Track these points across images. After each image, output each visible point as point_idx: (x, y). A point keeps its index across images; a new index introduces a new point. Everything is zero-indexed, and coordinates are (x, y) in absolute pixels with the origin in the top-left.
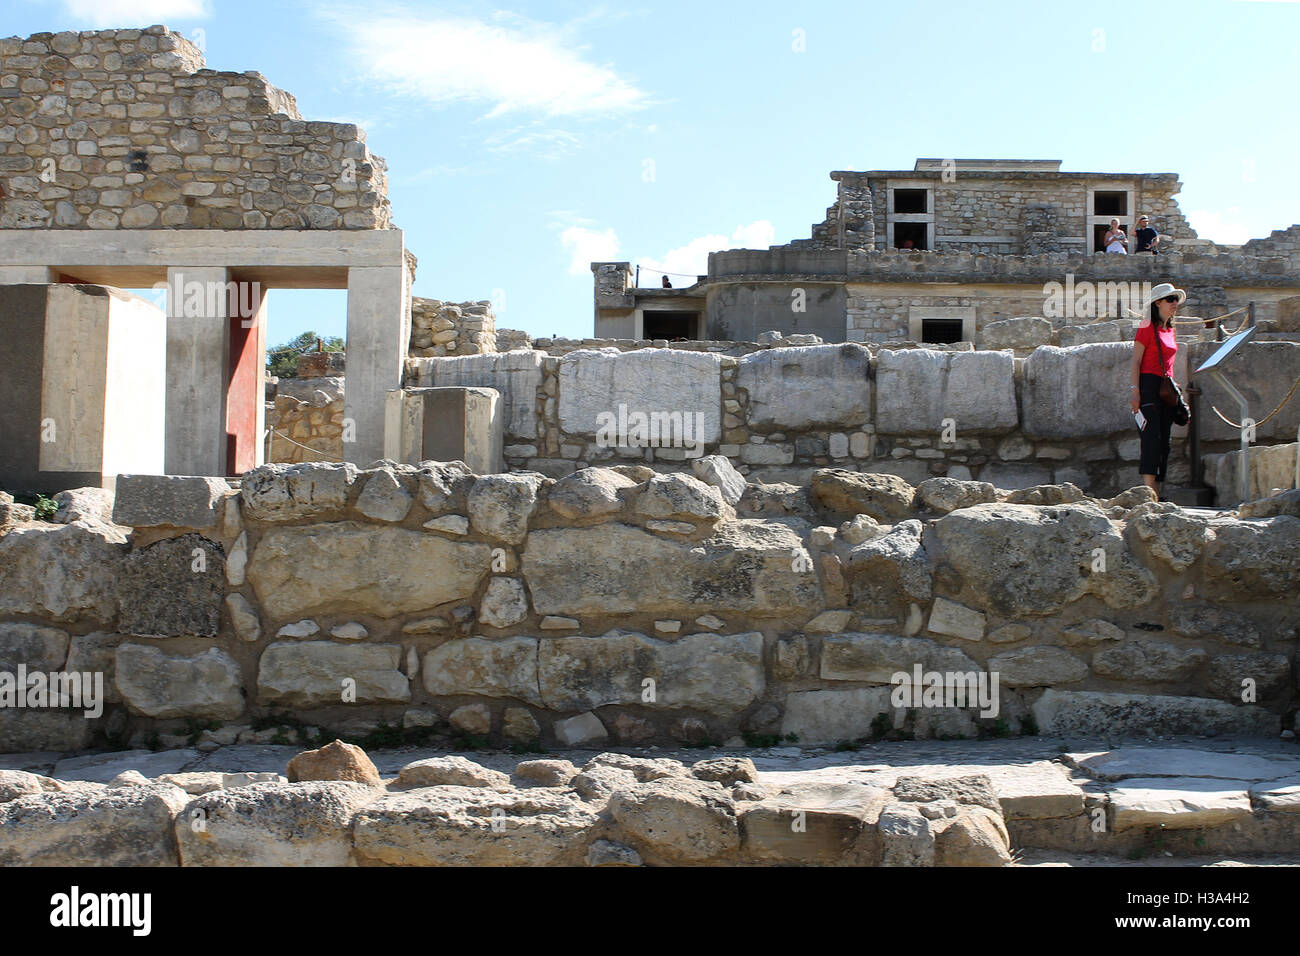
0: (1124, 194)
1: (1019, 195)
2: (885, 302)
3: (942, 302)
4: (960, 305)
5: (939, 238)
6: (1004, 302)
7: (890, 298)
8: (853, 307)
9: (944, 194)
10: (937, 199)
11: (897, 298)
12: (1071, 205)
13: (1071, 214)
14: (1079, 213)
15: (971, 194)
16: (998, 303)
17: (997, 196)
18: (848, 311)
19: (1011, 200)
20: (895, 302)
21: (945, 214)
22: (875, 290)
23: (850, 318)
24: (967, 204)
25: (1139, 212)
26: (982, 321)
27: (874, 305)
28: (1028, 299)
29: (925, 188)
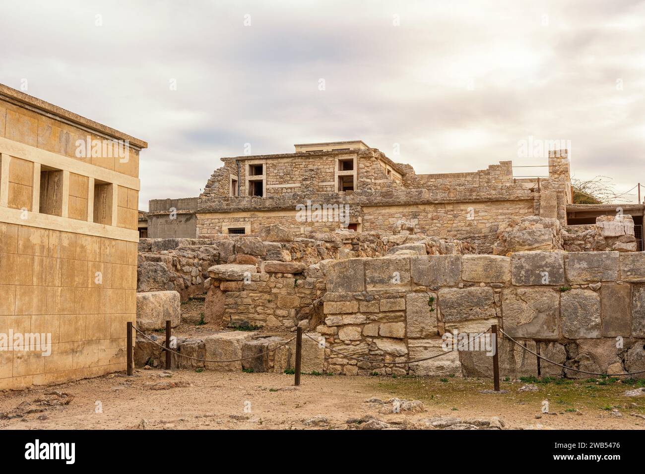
0: (352, 159)
1: (304, 163)
2: (213, 221)
3: (237, 220)
4: (244, 221)
5: (268, 187)
6: (264, 218)
7: (215, 219)
8: (199, 224)
9: (271, 165)
10: (267, 168)
11: (218, 219)
12: (328, 166)
13: (328, 171)
14: (331, 170)
15: (282, 164)
16: (261, 219)
17: (294, 165)
18: (197, 226)
19: (301, 166)
20: (217, 221)
21: (271, 175)
22: (208, 216)
23: (198, 229)
24: (281, 169)
25: (358, 169)
26: (254, 228)
27: (208, 222)
28: (274, 217)
29: (261, 163)
